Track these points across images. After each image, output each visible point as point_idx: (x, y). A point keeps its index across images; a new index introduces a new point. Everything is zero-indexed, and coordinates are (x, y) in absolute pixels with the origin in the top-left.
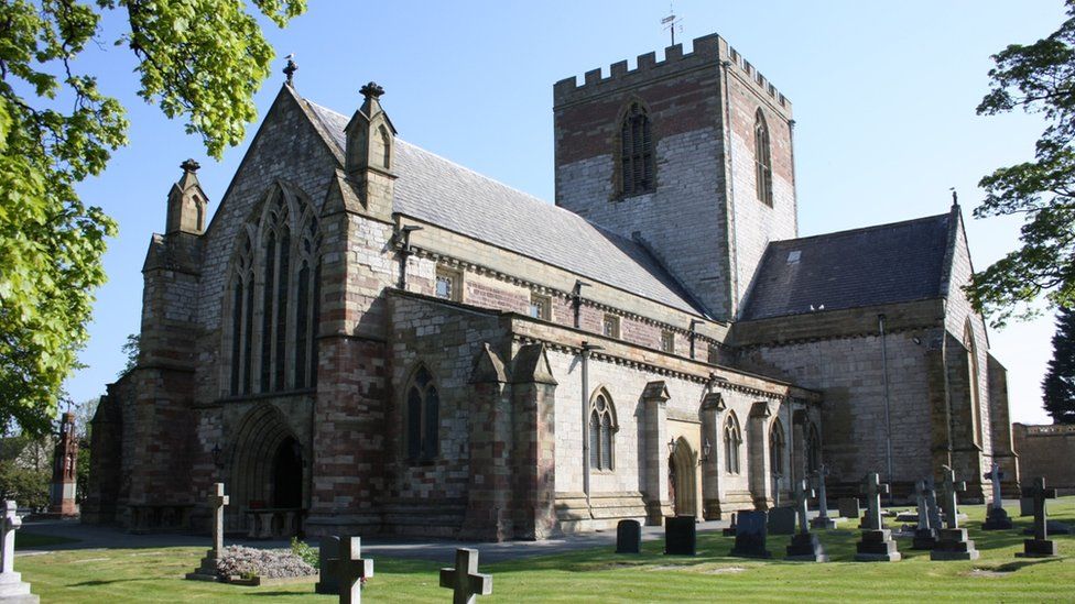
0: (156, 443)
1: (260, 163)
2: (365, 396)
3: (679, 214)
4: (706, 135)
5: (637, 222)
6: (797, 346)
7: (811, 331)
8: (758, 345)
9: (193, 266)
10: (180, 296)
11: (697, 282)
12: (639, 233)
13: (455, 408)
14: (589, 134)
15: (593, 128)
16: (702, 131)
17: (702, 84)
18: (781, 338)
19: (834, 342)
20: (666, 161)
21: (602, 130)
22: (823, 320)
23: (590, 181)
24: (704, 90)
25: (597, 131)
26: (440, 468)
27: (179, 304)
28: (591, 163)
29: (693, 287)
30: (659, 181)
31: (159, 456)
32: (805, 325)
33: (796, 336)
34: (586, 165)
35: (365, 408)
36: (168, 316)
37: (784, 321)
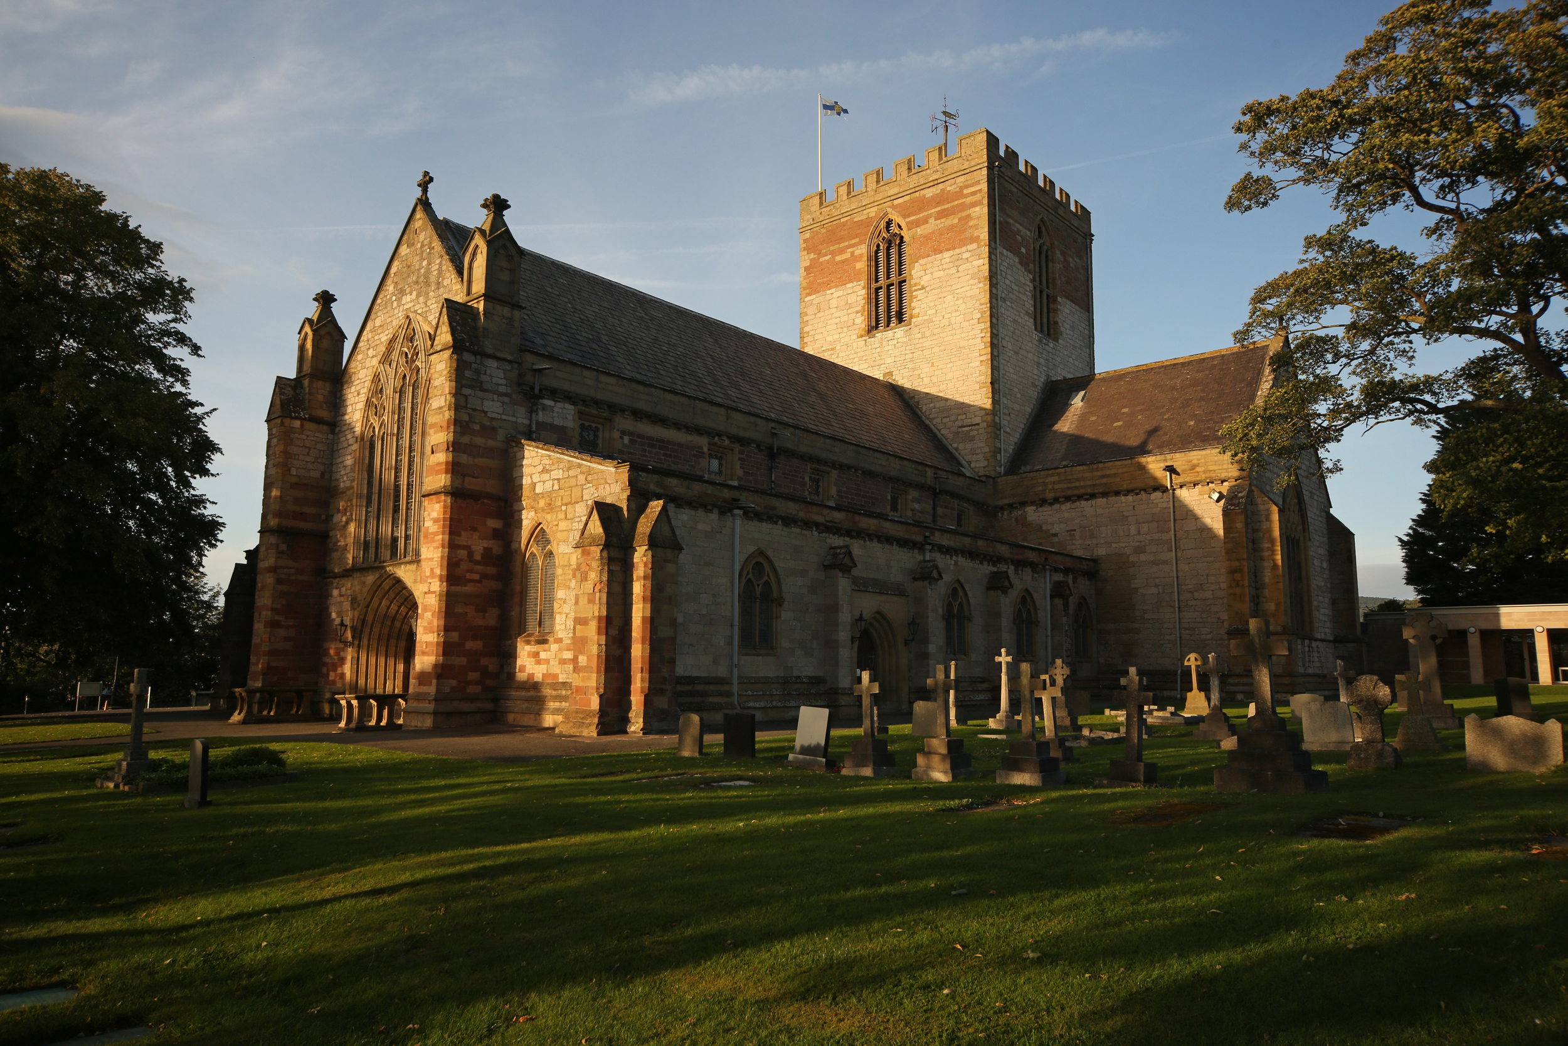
0: (277, 618)
1: (393, 294)
2: (477, 563)
3: (936, 349)
4: (967, 255)
5: (889, 360)
6: (1068, 505)
7: (1085, 487)
8: (1023, 504)
9: (324, 414)
10: (309, 449)
11: (954, 429)
12: (890, 374)
13: (571, 576)
14: (838, 258)
15: (841, 251)
16: (964, 249)
17: (966, 191)
18: (1049, 495)
19: (1112, 499)
20: (923, 288)
21: (852, 253)
22: (1099, 473)
23: (838, 314)
24: (969, 200)
25: (847, 255)
26: (554, 647)
27: (308, 459)
28: (840, 293)
29: (950, 436)
30: (914, 312)
31: (281, 632)
32: (1078, 480)
33: (1069, 493)
34: (835, 295)
35: (477, 577)
36: (294, 472)
37: (1053, 475)
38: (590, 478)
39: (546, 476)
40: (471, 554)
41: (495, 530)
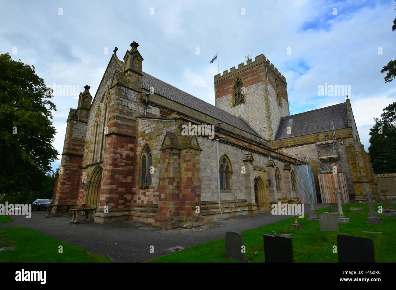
0: (64, 181)
1: (105, 82)
2: (124, 159)
3: (253, 109)
4: (260, 84)
5: (240, 113)
6: (295, 147)
7: (300, 142)
8: (281, 148)
9: (85, 120)
10: (79, 129)
11: (259, 129)
12: (240, 116)
13: (158, 162)
14: (225, 89)
15: (226, 87)
16: (259, 83)
17: (258, 69)
18: (289, 145)
19: (309, 145)
20: (248, 94)
21: (228, 87)
22: (304, 138)
23: (225, 102)
24: (259, 71)
25: (227, 88)
26: (151, 190)
27: (78, 132)
28: (226, 97)
29: (258, 131)
30: (246, 100)
31: (66, 186)
32: (298, 140)
33: (295, 144)
34: (224, 98)
35: (124, 164)
36: (73, 136)
37: (290, 139)
38: (165, 125)
39: (149, 127)
40: (121, 155)
41: (131, 148)
